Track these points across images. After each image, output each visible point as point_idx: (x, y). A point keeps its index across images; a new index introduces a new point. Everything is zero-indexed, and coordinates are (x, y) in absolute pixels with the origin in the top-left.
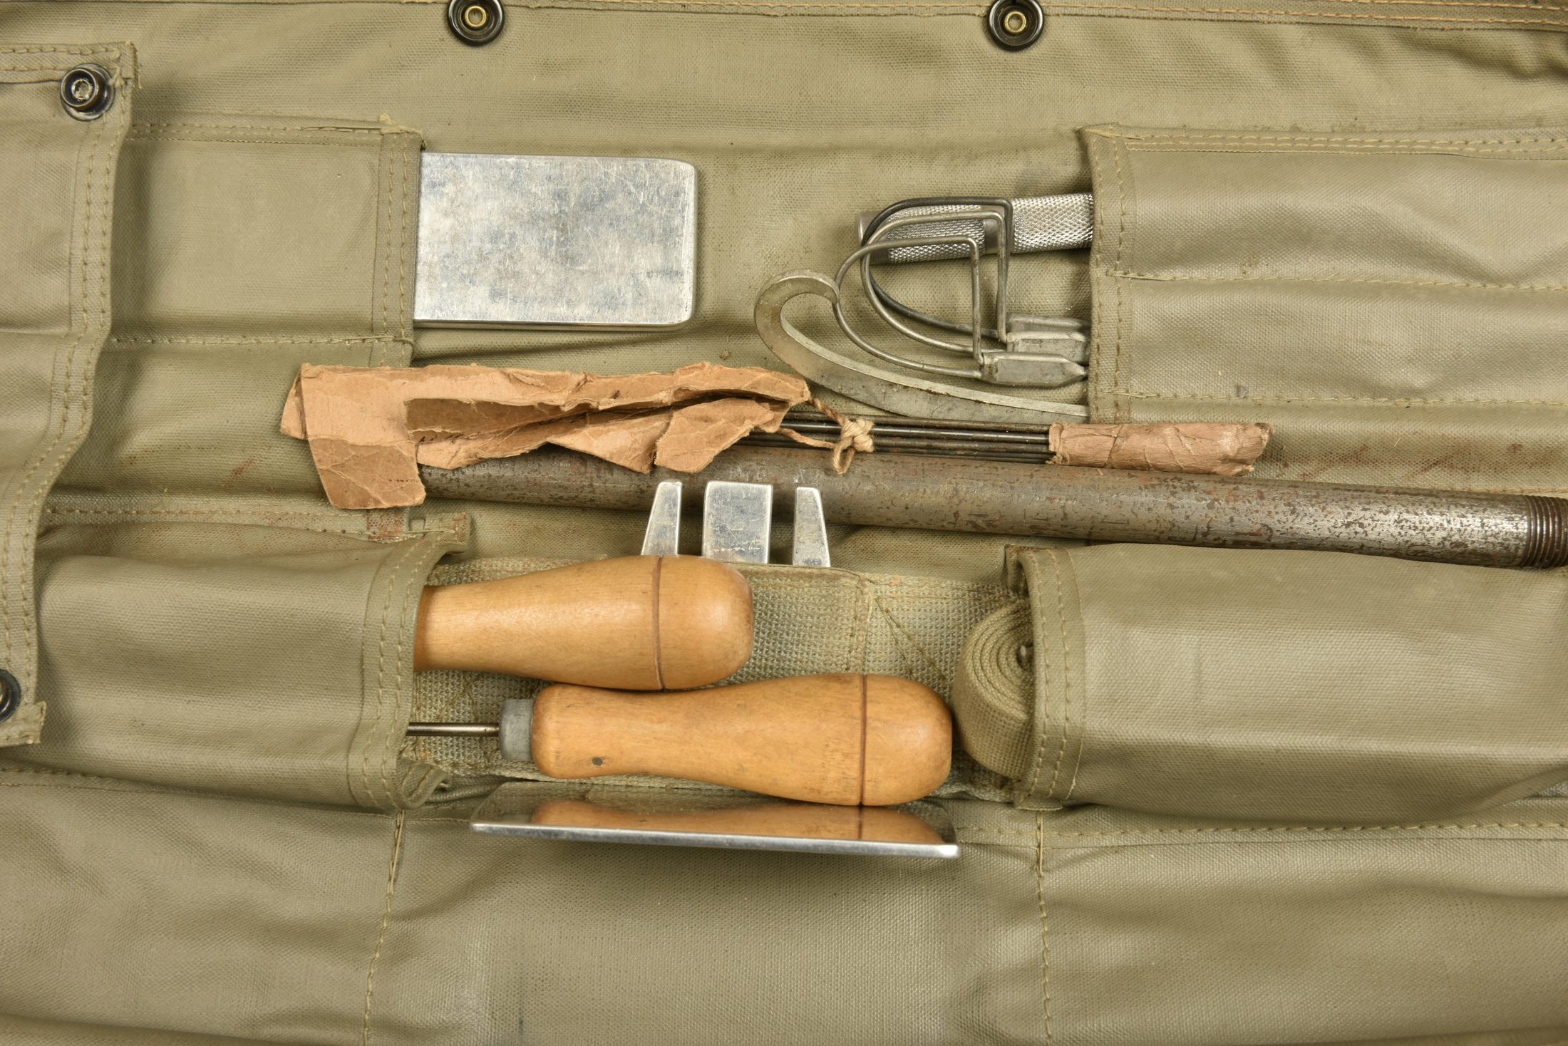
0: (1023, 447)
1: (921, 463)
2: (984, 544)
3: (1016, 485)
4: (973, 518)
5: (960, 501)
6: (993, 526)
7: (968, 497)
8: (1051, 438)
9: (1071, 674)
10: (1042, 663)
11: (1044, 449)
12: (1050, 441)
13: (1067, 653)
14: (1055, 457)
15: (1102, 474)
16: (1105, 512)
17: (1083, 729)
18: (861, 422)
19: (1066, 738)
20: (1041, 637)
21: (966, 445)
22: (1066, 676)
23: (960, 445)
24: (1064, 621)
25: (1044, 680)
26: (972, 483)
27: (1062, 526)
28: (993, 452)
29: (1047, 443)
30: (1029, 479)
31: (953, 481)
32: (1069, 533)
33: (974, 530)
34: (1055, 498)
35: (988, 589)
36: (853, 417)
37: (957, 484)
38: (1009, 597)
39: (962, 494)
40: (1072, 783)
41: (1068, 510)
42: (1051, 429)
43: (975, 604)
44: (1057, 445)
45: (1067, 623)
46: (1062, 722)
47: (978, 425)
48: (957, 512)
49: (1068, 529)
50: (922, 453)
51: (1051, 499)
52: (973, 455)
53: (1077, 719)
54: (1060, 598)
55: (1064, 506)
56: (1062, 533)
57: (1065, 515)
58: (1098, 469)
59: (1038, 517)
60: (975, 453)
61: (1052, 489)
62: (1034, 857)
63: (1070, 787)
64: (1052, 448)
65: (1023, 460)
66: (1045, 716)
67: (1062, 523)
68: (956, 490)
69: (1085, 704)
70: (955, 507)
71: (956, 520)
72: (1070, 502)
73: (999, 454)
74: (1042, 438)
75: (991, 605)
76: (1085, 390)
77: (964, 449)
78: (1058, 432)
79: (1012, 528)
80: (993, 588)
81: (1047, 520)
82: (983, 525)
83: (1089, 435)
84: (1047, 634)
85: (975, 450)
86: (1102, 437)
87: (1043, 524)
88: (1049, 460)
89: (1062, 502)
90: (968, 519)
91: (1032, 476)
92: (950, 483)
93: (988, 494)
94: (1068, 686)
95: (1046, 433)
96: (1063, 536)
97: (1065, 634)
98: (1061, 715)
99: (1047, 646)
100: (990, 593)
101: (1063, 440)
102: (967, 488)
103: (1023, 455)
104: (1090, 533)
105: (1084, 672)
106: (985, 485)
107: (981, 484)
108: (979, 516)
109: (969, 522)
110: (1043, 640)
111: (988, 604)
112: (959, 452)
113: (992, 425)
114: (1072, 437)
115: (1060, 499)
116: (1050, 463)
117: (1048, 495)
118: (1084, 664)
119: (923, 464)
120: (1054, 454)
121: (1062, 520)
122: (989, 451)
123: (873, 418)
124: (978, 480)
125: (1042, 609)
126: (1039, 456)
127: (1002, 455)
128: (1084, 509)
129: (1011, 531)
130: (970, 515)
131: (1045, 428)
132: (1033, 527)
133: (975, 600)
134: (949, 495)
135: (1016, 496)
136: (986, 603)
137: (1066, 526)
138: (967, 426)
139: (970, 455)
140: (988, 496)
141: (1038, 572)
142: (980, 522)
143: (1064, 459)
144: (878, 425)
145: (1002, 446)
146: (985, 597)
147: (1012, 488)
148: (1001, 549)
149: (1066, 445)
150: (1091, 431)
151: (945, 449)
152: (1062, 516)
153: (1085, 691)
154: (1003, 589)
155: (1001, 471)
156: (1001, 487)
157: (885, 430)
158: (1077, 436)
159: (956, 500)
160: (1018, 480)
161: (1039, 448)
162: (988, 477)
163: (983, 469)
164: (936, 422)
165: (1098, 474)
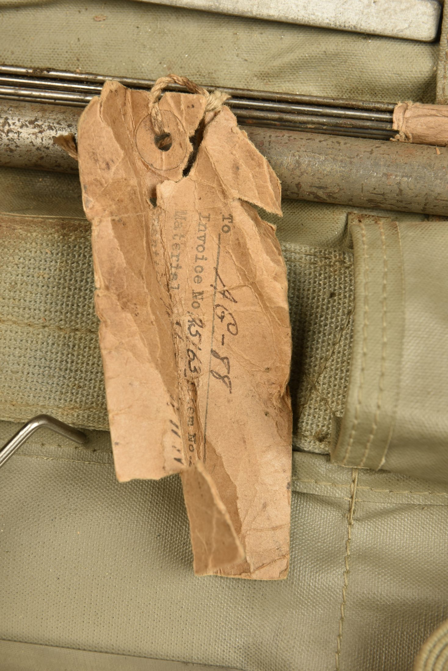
0: (368, 124)
1: (268, 135)
2: (327, 211)
3: (355, 160)
4: (314, 190)
5: (302, 174)
6: (334, 198)
7: (309, 169)
8: (395, 117)
9: (387, 364)
10: (360, 351)
11: (388, 126)
12: (394, 120)
13: (384, 344)
14: (398, 135)
15: (439, 153)
16: (438, 190)
17: (393, 418)
18: (218, 93)
19: (376, 425)
20: (362, 326)
21: (315, 119)
22: (382, 366)
23: (309, 119)
24: (385, 312)
25: (360, 367)
26: (314, 157)
27: (398, 201)
28: (341, 127)
29: (391, 121)
30: (368, 155)
31: (297, 153)
32: (405, 207)
33: (316, 200)
34: (391, 175)
35: (325, 254)
36: (212, 89)
37: (300, 157)
38: (345, 262)
39: (304, 166)
40: (381, 460)
41: (403, 186)
42: (396, 108)
43: (310, 268)
44: (401, 124)
45: (388, 314)
46: (373, 409)
47: (328, 101)
48: (299, 184)
49: (403, 204)
50: (275, 125)
51: (386, 175)
52: (323, 129)
53: (388, 407)
54: (384, 286)
55: (400, 183)
56: (398, 207)
57: (401, 191)
58: (437, 148)
59: (375, 192)
60: (325, 127)
61: (389, 166)
62: (347, 507)
63: (380, 463)
64: (395, 127)
65: (370, 136)
66: (356, 402)
67: (397, 198)
68: (298, 162)
69: (398, 394)
70: (297, 178)
71: (299, 190)
72: (405, 179)
73: (346, 130)
74: (387, 116)
75: (325, 269)
76: (435, 69)
77: (313, 123)
78: (402, 111)
79: (351, 200)
80: (330, 253)
81: (383, 194)
82: (324, 197)
83: (431, 115)
84: (367, 323)
85: (323, 124)
86: (443, 118)
87: (379, 198)
88: (393, 138)
89: (398, 178)
90: (309, 190)
91: (371, 152)
92: (294, 155)
93: (328, 168)
94: (383, 375)
95: (391, 112)
96: (400, 209)
97: (385, 324)
98: (372, 403)
99: (366, 335)
100: (326, 258)
101: (407, 120)
102: (310, 161)
103: (369, 131)
104: (424, 209)
105: (399, 363)
106: (326, 159)
107: (322, 158)
108: (320, 188)
109: (311, 193)
110: (363, 328)
111: (323, 268)
112: (310, 126)
113: (341, 102)
114: (415, 117)
115: (396, 176)
116: (394, 140)
117: (385, 171)
118: (401, 356)
119: (270, 136)
120: (397, 132)
121: (397, 195)
122: (336, 125)
123: (230, 91)
124: (320, 154)
125: (366, 297)
126: (385, 132)
127: (350, 130)
128: (418, 186)
129: (351, 203)
130: (311, 186)
131: (391, 107)
132: (370, 201)
133: (311, 263)
134: (292, 167)
135: (354, 171)
136: (321, 267)
137: (401, 201)
138: (318, 102)
139: (319, 129)
140: (328, 169)
141: (366, 256)
142: (320, 193)
143: (407, 137)
144: (235, 97)
145: (349, 122)
146: (321, 261)
147: (351, 163)
148: (343, 217)
149: (409, 124)
150: (434, 112)
151: (295, 122)
152: (398, 191)
153: (399, 381)
154: (340, 255)
155: (342, 146)
156: (341, 161)
157: (241, 102)
158: (419, 116)
159: (298, 172)
160: (357, 156)
161: (383, 125)
162: (330, 151)
163: (327, 142)
164: (288, 97)
165: (436, 153)
